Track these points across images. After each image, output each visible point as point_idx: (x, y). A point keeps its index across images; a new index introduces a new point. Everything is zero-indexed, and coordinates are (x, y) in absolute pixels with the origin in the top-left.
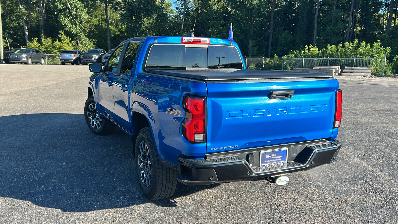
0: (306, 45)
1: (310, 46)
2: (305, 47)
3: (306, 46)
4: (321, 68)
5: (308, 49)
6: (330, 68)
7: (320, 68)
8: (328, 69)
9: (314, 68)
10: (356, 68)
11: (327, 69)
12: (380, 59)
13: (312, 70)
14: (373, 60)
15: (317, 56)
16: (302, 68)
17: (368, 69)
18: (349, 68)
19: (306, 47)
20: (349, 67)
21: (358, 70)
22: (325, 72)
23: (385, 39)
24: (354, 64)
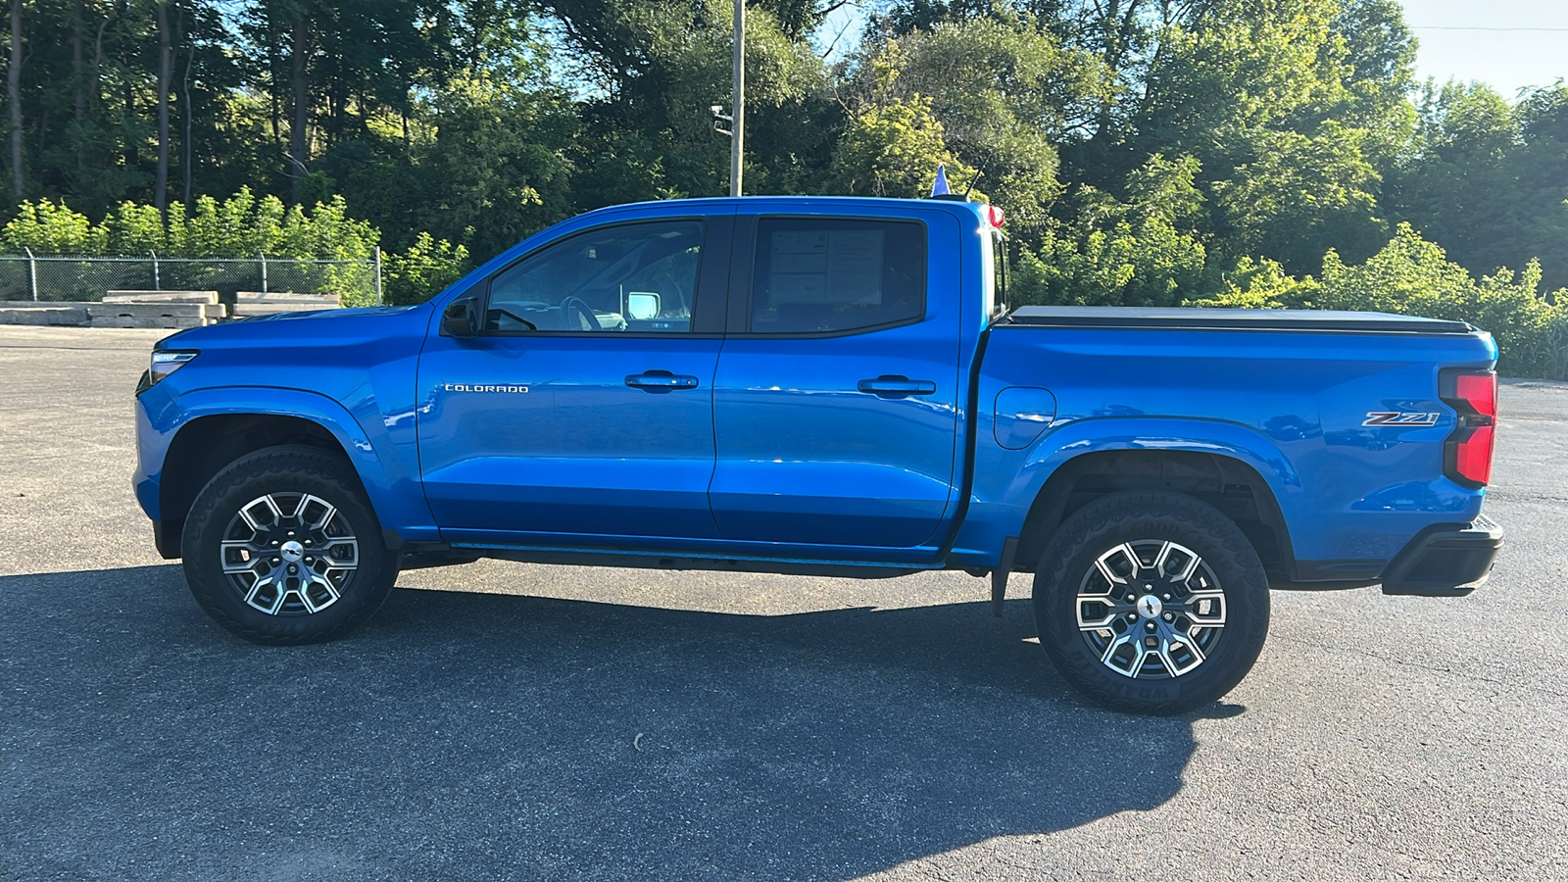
0: (26, 201)
1: (42, 206)
2: (21, 210)
3: (24, 204)
4: (139, 298)
5: (34, 217)
6: (180, 300)
7: (133, 298)
8: (173, 301)
9: (106, 300)
10: (281, 298)
11: (167, 301)
12: (356, 265)
13: (102, 308)
14: (331, 266)
15: (88, 247)
16: (33, 300)
17: (322, 299)
18: (254, 297)
19: (25, 208)
20: (254, 295)
21: (293, 305)
22: (164, 315)
23: (319, 191)
24: (265, 282)
